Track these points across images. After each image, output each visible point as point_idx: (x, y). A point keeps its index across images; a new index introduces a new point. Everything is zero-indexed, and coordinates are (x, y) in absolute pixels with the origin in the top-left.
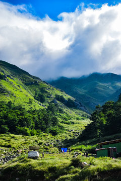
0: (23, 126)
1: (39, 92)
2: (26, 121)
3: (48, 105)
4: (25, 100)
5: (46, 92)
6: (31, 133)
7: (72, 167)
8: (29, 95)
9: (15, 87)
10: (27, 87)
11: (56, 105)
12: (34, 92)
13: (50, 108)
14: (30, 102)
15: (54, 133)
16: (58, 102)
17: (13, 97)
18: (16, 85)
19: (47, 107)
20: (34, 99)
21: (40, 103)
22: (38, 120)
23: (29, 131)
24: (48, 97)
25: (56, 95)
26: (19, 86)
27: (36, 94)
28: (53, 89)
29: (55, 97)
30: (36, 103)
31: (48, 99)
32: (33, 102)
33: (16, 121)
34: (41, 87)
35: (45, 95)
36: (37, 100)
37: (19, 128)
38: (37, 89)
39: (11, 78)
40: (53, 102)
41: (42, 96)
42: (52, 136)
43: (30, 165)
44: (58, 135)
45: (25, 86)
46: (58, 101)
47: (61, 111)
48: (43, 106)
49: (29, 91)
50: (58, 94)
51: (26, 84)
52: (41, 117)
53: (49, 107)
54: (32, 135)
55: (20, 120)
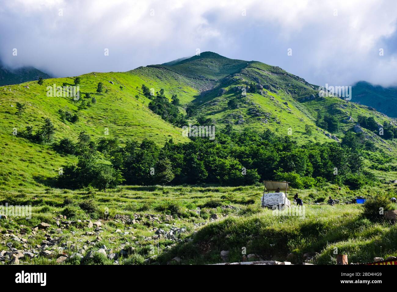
0: (288, 169)
1: (324, 113)
2: (295, 161)
3: (343, 135)
4: (298, 129)
5: (339, 112)
6: (305, 183)
7: (365, 221)
8: (306, 119)
9: (279, 106)
10: (302, 106)
11: (359, 135)
12: (316, 113)
13: (347, 142)
14: (308, 132)
15: (354, 185)
16: (364, 130)
17: (274, 123)
18: (281, 102)
19: (340, 140)
20: (315, 127)
21: (327, 132)
22: (319, 159)
23: (299, 180)
24: (342, 121)
25: (359, 117)
26: (286, 104)
27: (319, 117)
28: (353, 107)
29: (356, 120)
30: (320, 134)
31: (344, 125)
32: (314, 132)
33: (274, 161)
34: (329, 104)
35: (337, 117)
36: (322, 127)
37: (279, 173)
38: (321, 108)
39: (271, 91)
40: (353, 129)
41: (332, 119)
42: (349, 190)
43: (256, 221)
44: (363, 190)
45: (298, 104)
46: (362, 129)
47: (369, 146)
48: (333, 137)
49: (307, 112)
50: (364, 115)
51: (301, 101)
52: (326, 156)
53: (344, 139)
54: (307, 186)
55: (283, 160)
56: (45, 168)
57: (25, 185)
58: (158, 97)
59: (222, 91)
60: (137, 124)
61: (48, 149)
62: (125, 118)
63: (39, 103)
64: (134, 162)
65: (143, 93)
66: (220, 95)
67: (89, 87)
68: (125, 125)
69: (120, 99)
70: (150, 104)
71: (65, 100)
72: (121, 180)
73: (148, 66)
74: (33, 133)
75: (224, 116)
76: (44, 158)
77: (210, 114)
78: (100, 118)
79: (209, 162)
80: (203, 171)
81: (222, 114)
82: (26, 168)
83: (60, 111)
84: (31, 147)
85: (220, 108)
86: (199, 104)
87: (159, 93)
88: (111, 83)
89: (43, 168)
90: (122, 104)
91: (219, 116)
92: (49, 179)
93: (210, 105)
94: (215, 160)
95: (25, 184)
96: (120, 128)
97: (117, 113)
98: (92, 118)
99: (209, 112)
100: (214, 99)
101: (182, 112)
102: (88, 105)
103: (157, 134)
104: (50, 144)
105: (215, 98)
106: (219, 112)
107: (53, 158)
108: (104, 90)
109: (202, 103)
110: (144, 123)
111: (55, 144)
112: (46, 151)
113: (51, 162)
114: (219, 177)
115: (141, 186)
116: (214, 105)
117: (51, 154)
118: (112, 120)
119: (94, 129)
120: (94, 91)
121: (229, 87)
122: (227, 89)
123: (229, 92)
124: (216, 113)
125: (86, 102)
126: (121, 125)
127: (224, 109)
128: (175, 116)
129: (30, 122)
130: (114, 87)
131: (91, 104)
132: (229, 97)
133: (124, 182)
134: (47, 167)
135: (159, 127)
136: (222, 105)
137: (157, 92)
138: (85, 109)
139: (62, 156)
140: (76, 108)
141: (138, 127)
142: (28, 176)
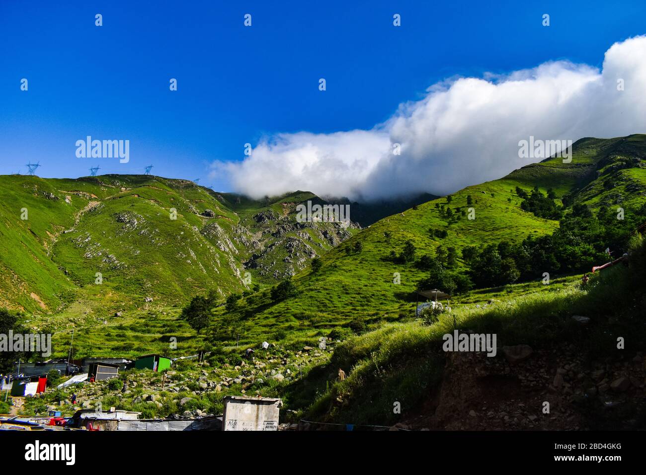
56: (407, 285)
57: (385, 304)
58: (533, 195)
59: (597, 173)
60: (504, 226)
61: (410, 267)
62: (494, 223)
63: (411, 227)
64: (484, 266)
65: (517, 195)
66: (596, 178)
67: (461, 202)
68: (493, 230)
69: (490, 206)
70: (522, 204)
71: (437, 219)
72: (471, 285)
73: (522, 168)
74: (398, 256)
75: (601, 198)
76: (406, 276)
77: (587, 200)
78: (469, 228)
79: (560, 252)
80: (554, 263)
81: (599, 197)
82: (389, 288)
83: (430, 230)
84: (396, 268)
85: (597, 192)
86: (577, 192)
87: (534, 191)
88: (483, 192)
89: (404, 285)
90: (491, 210)
91: (596, 200)
92: (410, 294)
93: (587, 191)
94: (565, 250)
95: (386, 302)
96: (488, 233)
97: (485, 220)
98: (462, 229)
99: (586, 197)
100: (590, 184)
101: (559, 204)
102: (459, 219)
103: (523, 233)
104: (412, 262)
105: (590, 182)
106: (596, 195)
107: (415, 275)
108: (473, 201)
109: (579, 190)
110: (511, 224)
111: (417, 262)
112: (409, 269)
113: (412, 279)
114: (570, 266)
115: (490, 288)
116: (590, 190)
117: (413, 272)
118: (481, 227)
119: (464, 239)
120: (465, 204)
121: (604, 168)
122: (602, 171)
123: (604, 174)
124: (592, 197)
125: (456, 217)
126: (490, 231)
127: (601, 192)
128: (549, 209)
129: (397, 247)
130: (486, 196)
131: (461, 217)
132: (605, 178)
133: (473, 286)
134: (408, 284)
135: (526, 225)
136: (599, 188)
137: (532, 191)
138: (456, 222)
139: (423, 272)
140: (446, 224)
141: (505, 229)
142: (390, 294)
